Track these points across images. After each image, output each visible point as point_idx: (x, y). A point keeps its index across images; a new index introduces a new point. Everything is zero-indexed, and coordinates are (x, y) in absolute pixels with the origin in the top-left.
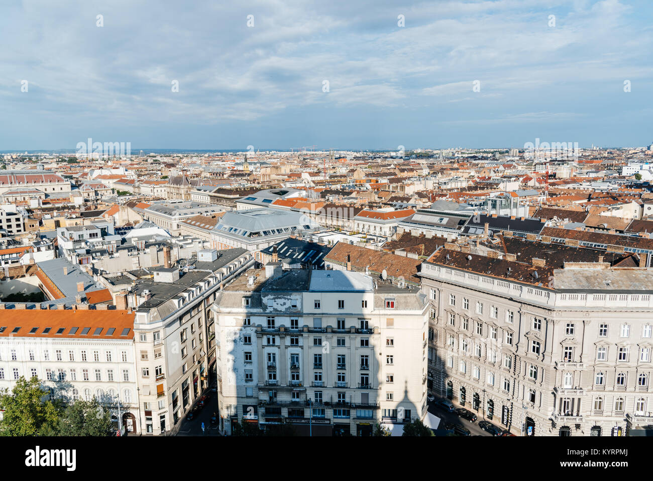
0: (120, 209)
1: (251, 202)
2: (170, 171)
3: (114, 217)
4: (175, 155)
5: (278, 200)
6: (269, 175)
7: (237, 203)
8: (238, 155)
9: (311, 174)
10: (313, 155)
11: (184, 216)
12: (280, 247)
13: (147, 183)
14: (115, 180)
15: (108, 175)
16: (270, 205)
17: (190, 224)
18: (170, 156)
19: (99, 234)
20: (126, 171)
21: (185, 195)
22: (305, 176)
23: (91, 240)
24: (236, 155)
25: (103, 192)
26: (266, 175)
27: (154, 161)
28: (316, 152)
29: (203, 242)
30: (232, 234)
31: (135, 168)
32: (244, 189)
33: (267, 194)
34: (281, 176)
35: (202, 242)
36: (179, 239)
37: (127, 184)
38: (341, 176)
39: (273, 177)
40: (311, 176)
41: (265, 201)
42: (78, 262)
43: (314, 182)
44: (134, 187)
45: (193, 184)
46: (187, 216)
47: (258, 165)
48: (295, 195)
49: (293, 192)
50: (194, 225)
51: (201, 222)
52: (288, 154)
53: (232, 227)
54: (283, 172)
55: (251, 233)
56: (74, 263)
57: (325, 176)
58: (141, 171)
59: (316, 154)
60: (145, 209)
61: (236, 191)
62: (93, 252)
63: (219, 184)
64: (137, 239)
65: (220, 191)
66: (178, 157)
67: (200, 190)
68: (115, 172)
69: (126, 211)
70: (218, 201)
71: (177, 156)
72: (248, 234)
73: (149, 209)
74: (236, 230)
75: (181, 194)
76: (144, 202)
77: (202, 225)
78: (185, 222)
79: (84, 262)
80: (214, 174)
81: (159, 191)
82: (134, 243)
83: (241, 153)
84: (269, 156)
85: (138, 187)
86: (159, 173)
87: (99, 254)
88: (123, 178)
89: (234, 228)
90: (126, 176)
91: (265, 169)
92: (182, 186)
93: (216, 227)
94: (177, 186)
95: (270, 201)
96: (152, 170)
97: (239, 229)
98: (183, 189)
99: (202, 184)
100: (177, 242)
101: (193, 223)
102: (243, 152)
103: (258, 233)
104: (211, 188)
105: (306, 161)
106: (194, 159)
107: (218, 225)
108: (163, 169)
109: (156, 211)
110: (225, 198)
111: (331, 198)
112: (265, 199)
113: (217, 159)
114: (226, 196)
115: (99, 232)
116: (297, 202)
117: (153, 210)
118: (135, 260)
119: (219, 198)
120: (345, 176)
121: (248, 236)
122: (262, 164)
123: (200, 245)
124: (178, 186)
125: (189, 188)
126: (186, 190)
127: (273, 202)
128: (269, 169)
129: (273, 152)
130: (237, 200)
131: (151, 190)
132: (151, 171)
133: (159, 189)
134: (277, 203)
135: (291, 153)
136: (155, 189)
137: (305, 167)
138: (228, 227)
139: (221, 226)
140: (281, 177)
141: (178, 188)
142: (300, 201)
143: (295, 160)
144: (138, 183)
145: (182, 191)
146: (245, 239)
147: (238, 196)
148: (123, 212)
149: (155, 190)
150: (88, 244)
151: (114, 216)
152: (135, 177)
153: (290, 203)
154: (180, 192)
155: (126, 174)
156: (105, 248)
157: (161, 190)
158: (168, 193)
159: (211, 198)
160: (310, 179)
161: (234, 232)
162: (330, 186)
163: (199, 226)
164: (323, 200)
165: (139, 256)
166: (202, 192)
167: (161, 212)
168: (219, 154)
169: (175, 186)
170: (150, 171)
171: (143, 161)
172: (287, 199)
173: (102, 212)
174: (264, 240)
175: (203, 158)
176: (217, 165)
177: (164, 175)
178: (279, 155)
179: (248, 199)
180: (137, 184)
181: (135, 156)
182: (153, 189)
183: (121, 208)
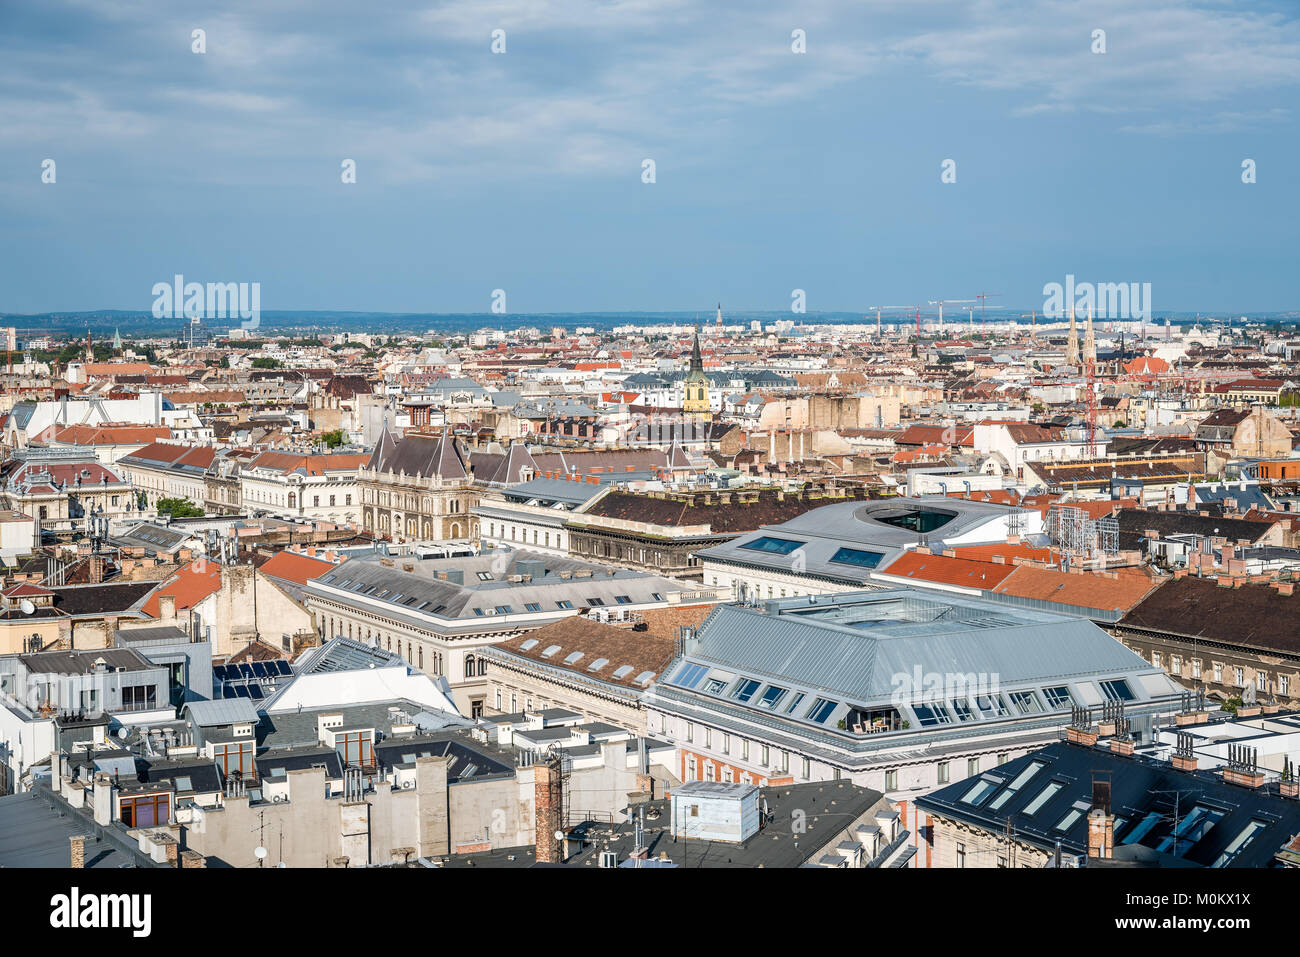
0: (226, 581)
1: (773, 559)
2: (348, 409)
3: (198, 616)
4: (339, 339)
5: (911, 552)
6: (808, 434)
7: (707, 564)
8: (624, 337)
9: (1022, 433)
10: (978, 337)
11: (500, 619)
12: (1017, 784)
13: (271, 466)
14: (124, 451)
15: (94, 425)
16: (873, 576)
17: (535, 656)
18: (319, 344)
19: (163, 694)
20: (166, 407)
21: (447, 519)
22: (993, 441)
23: (126, 719)
24: (612, 340)
25: (101, 500)
26: (796, 433)
27: (258, 363)
28: (990, 327)
29: (648, 748)
30: (758, 715)
31: (194, 397)
32: (734, 495)
33: (850, 524)
34: (861, 440)
35: (641, 745)
36: (523, 727)
37: (178, 467)
38: (1172, 443)
39: (828, 441)
40: (1018, 441)
41: (844, 555)
42: (118, 815)
43: (1039, 468)
44: (212, 481)
45: (489, 470)
46: (510, 618)
47: (738, 386)
48: (992, 531)
49: (979, 518)
50: (557, 662)
51: (593, 652)
52: (858, 332)
53: (755, 677)
54: (866, 418)
55: (855, 710)
56: (102, 817)
57: (1089, 441)
58: (223, 410)
59: (992, 336)
60: (310, 583)
61: (695, 508)
62: (163, 774)
63: (608, 472)
64: (339, 719)
65: (615, 504)
66: (355, 345)
67: (521, 499)
68: (121, 412)
69: (249, 587)
70: (607, 551)
71: (348, 345)
72: (840, 713)
73: (329, 583)
74: (773, 694)
75: (428, 518)
76: (297, 549)
77: (599, 664)
78: (512, 649)
79: (143, 815)
80: (554, 428)
81: (324, 501)
82: (329, 739)
83: (628, 329)
84: (771, 342)
85: (232, 482)
86: (300, 417)
87: (184, 783)
88: (159, 440)
89: (765, 683)
90: (167, 432)
91: (782, 404)
92: (436, 481)
93: (672, 675)
94: (410, 481)
95: (871, 559)
96: (273, 407)
97: (793, 690)
98: (439, 493)
99: (525, 470)
100: (522, 743)
101: (551, 651)
102: (637, 324)
103: (889, 713)
104: (572, 492)
105: (958, 366)
106: (434, 357)
107: (678, 667)
108: (318, 400)
109: (364, 590)
110: (643, 539)
111: (1175, 551)
112: (843, 550)
113: (531, 357)
114: (650, 529)
115: (160, 679)
116: (1010, 566)
117: (347, 588)
118: (354, 817)
119: (612, 541)
120: (1190, 445)
121: (841, 725)
122: (754, 379)
123: (634, 760)
124: (418, 481)
125: (464, 490)
126: (449, 497)
127: (885, 564)
128: (800, 407)
129: (782, 326)
130: (705, 551)
131: (291, 496)
132: (267, 412)
133: (324, 494)
134: (907, 565)
135: (873, 328)
136: (305, 493)
137: (968, 396)
138: (731, 677)
139: (695, 672)
140: (864, 445)
141: (416, 490)
142: (1028, 563)
143: (900, 363)
144: (232, 463)
145: (436, 505)
146: (825, 736)
147: (705, 530)
148: (237, 592)
149: (308, 495)
150: (123, 734)
151: (197, 609)
152: (205, 437)
153: (979, 567)
154: (425, 508)
155: (170, 423)
156: (212, 757)
157: (333, 498)
158: (367, 509)
159: (574, 539)
160: (1016, 454)
161: (764, 705)
162: (1135, 491)
163: (582, 668)
164: (1134, 557)
165: (369, 798)
166: (532, 508)
167: (386, 598)
168: (533, 333)
169: (402, 479)
170: (261, 408)
171: (209, 363)
172: (958, 549)
173: (140, 590)
174: (922, 748)
175: (467, 351)
176: (547, 383)
177: (324, 426)
178: (817, 338)
179: (759, 545)
180: (225, 468)
181: (167, 342)
182: (296, 490)
183: (230, 574)
